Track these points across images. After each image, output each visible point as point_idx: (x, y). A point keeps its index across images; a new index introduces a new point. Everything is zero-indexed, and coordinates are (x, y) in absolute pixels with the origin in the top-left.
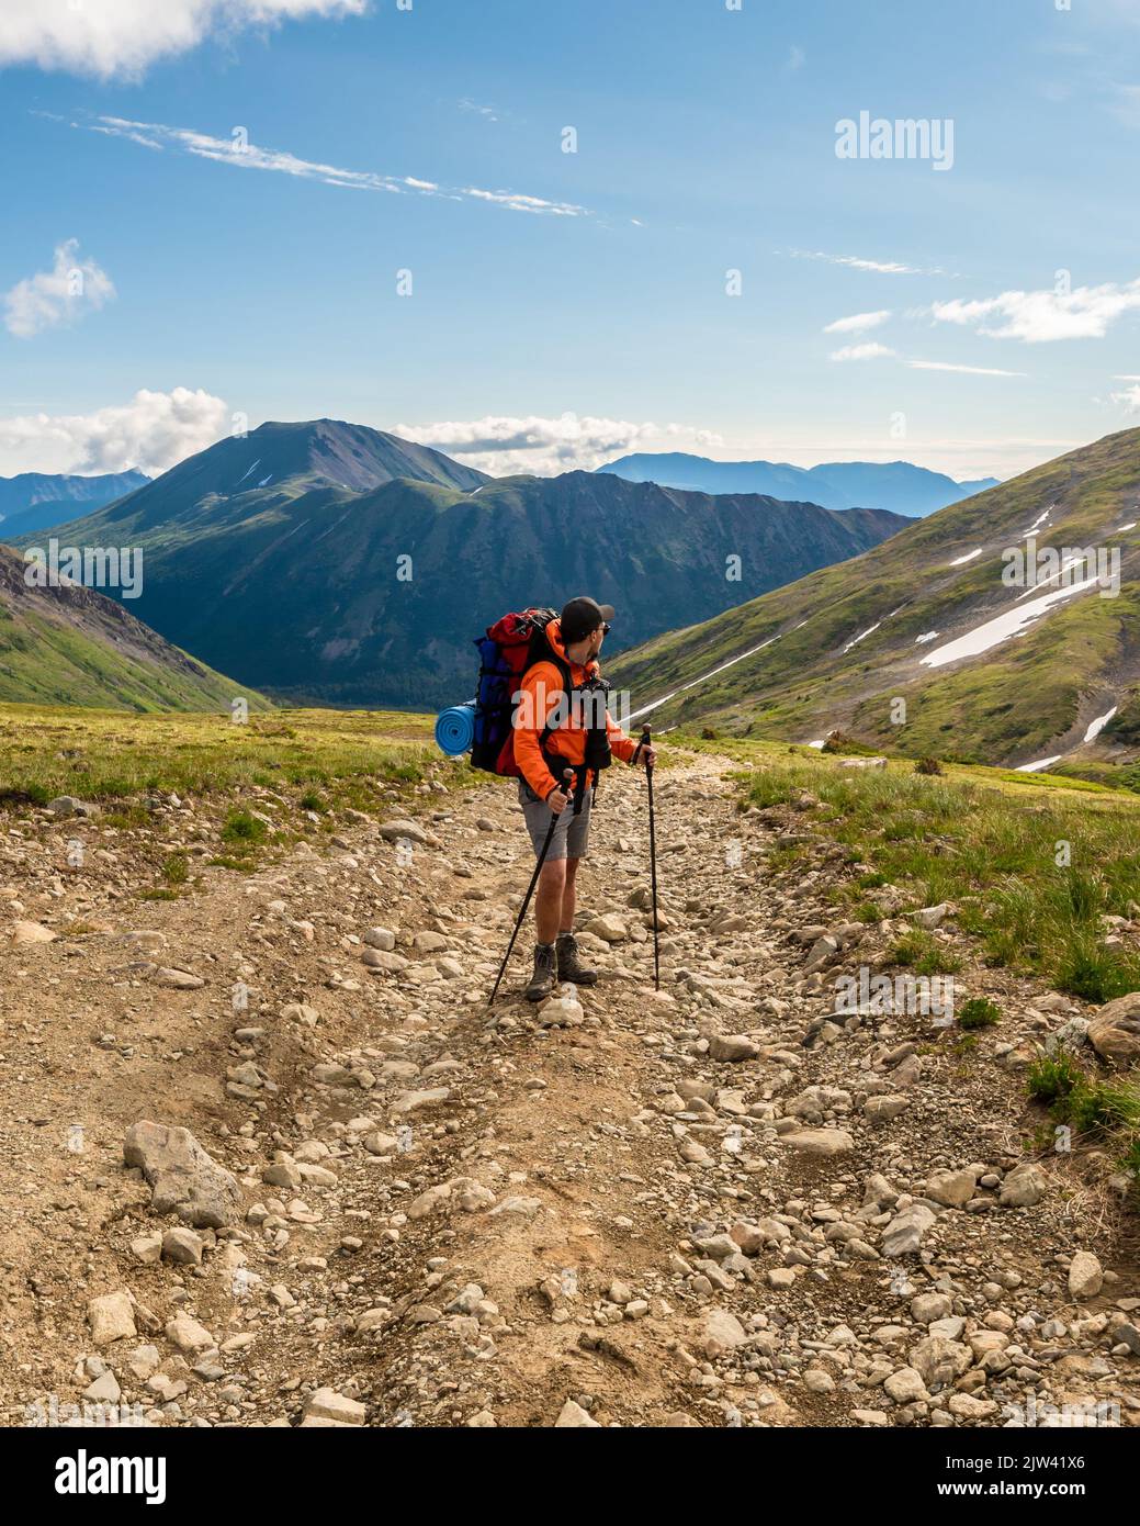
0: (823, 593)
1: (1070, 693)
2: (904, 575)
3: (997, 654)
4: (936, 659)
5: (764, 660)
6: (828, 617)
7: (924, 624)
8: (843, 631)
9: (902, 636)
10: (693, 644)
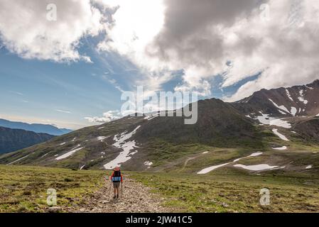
0: (38, 148)
1: (78, 163)
2: (52, 146)
3: (67, 158)
4: (58, 159)
5: (26, 159)
6: (39, 152)
7: (56, 153)
8: (42, 154)
9: (52, 155)
10: (11, 156)
